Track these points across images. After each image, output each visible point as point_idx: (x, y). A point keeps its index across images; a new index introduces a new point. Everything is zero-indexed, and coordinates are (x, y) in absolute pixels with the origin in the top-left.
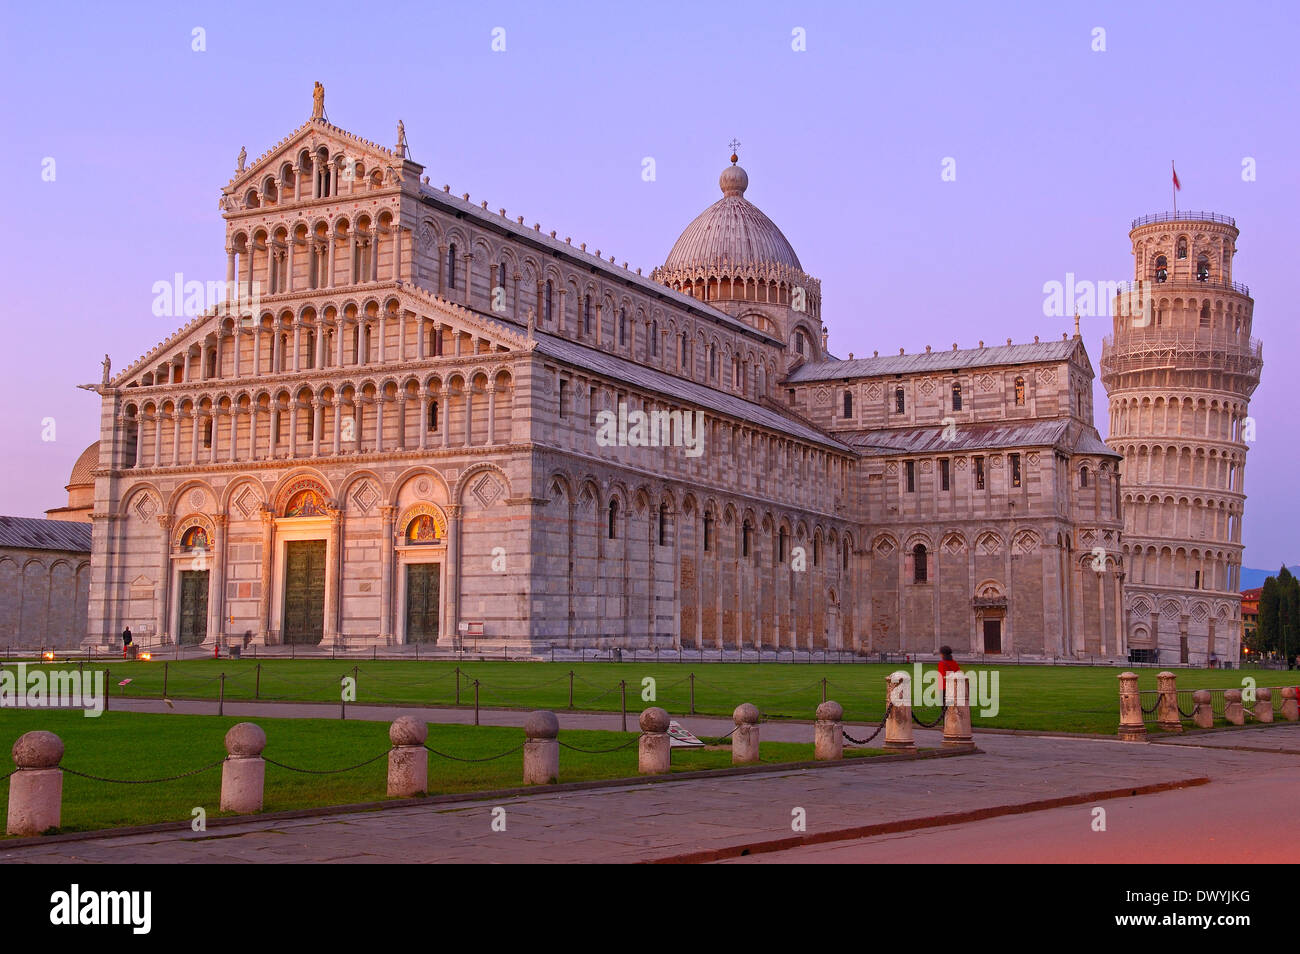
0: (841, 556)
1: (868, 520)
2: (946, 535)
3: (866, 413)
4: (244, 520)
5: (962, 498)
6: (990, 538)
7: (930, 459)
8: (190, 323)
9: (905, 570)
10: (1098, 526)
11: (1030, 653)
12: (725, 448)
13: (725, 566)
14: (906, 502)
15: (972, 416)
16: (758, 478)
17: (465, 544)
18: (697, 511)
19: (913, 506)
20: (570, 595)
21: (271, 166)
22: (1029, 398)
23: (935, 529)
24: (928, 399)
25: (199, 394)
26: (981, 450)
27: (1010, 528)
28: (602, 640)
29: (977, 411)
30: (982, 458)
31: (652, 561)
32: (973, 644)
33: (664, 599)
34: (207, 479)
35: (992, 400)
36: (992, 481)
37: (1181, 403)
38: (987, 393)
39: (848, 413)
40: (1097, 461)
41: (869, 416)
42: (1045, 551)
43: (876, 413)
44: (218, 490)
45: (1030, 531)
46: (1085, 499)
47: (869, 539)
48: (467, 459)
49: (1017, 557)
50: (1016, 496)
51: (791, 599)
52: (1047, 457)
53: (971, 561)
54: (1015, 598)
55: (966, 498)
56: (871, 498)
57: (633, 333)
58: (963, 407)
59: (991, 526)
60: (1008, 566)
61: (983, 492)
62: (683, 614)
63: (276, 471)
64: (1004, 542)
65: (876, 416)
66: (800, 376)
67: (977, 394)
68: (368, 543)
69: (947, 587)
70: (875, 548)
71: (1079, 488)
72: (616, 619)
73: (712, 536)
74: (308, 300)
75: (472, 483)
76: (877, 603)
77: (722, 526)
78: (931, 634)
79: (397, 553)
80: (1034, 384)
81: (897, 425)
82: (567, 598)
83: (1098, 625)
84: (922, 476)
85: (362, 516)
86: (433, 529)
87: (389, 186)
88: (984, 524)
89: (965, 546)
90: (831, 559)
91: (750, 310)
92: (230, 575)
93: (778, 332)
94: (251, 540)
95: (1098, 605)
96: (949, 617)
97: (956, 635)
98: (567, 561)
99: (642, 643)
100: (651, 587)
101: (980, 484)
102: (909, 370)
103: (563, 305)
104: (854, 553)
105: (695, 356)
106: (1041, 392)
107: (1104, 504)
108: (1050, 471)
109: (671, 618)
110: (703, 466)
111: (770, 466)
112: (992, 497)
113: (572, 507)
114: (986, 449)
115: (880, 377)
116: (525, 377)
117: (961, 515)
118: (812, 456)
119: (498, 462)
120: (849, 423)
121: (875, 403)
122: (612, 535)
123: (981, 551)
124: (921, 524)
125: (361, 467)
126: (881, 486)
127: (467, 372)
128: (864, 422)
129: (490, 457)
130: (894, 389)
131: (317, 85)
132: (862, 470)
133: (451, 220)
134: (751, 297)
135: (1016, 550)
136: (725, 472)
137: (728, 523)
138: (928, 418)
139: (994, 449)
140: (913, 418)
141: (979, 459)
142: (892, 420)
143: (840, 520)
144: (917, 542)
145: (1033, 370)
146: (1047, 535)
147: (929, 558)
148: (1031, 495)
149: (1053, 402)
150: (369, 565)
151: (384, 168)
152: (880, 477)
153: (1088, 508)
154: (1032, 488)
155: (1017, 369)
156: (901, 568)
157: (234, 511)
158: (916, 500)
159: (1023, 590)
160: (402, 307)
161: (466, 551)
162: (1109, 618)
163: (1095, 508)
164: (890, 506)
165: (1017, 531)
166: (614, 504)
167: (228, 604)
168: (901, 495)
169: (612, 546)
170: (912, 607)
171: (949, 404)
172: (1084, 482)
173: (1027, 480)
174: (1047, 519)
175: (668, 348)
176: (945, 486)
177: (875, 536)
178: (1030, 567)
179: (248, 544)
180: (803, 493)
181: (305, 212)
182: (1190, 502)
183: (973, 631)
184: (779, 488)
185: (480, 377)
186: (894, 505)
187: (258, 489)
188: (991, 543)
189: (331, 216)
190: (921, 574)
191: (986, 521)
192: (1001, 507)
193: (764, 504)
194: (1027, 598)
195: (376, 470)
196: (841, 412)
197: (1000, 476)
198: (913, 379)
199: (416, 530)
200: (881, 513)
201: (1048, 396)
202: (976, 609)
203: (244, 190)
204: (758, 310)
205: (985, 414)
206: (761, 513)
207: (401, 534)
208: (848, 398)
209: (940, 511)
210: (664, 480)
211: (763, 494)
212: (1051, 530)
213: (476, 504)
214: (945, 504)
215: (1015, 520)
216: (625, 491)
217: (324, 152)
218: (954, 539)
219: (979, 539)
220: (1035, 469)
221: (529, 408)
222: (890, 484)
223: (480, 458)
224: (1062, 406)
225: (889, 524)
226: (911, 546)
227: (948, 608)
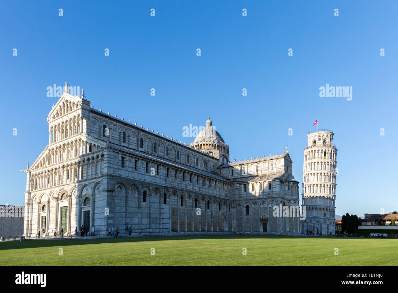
0: (228, 208)
1: (235, 199)
2: (253, 202)
3: (236, 174)
5: (257, 193)
7: (249, 184)
9: (244, 211)
10: (292, 199)
11: (274, 232)
12: (188, 179)
13: (188, 210)
14: (244, 195)
15: (261, 173)
16: (200, 188)
18: (178, 195)
19: (246, 195)
20: (126, 218)
21: (57, 107)
22: (275, 168)
23: (251, 201)
24: (251, 170)
26: (261, 181)
27: (268, 200)
28: (140, 231)
30: (261, 183)
31: (160, 208)
32: (260, 229)
33: (165, 219)
35: (266, 169)
36: (264, 188)
38: (264, 167)
39: (233, 175)
43: (239, 174)
45: (273, 201)
46: (289, 193)
48: (95, 180)
49: (270, 207)
50: (270, 192)
51: (211, 219)
52: (277, 182)
53: (259, 209)
54: (270, 218)
56: (236, 194)
57: (171, 153)
58: (258, 171)
59: (264, 200)
60: (268, 210)
62: (172, 223)
63: (58, 188)
64: (267, 204)
66: (222, 166)
67: (262, 168)
68: (76, 206)
69: (254, 215)
70: (237, 206)
71: (287, 190)
72: (146, 224)
73: (184, 202)
75: (97, 187)
76: (238, 219)
77: (187, 199)
78: (250, 227)
79: (82, 208)
80: (276, 164)
81: (243, 177)
82: (125, 219)
83: (293, 225)
84: (247, 188)
85: (75, 199)
86: (89, 201)
87: (79, 107)
89: (258, 205)
90: (225, 209)
91: (210, 151)
93: (217, 156)
95: (293, 220)
96: (255, 223)
97: (255, 228)
98: (125, 208)
99: (157, 231)
100: (160, 215)
101: (261, 189)
102: (246, 163)
103: (146, 144)
104: (232, 207)
105: (191, 160)
106: (277, 166)
107: (294, 194)
108: (278, 185)
109: (168, 224)
110: (180, 184)
111: (204, 184)
112: (264, 192)
113: (126, 193)
114: (263, 180)
115: (239, 165)
116: (106, 155)
118: (218, 183)
119: (101, 180)
120: (233, 177)
121: (238, 171)
122: (144, 201)
123: (262, 206)
124: (247, 200)
125: (74, 185)
126: (238, 191)
127: (95, 156)
128: (236, 176)
130: (242, 168)
132: (234, 187)
133: (103, 118)
134: (210, 148)
136: (188, 186)
137: (189, 199)
138: (251, 174)
140: (247, 174)
142: (242, 175)
143: (227, 199)
144: (247, 205)
145: (275, 161)
146: (278, 201)
147: (250, 208)
148: (274, 191)
150: (76, 212)
151: (78, 102)
152: (238, 189)
153: (290, 195)
154: (274, 190)
155: (271, 161)
156: (243, 211)
160: (82, 140)
161: (96, 206)
162: (296, 223)
163: (291, 195)
164: (240, 196)
165: (270, 201)
166: (145, 193)
168: (243, 193)
169: (144, 204)
170: (246, 221)
171: (255, 171)
172: (289, 189)
173: (273, 188)
174: (278, 197)
175: (182, 158)
176: (253, 190)
177: (237, 203)
180: (215, 192)
181: (63, 118)
183: (260, 226)
184: (207, 190)
187: (55, 193)
188: (264, 204)
189: (68, 118)
190: (248, 213)
191: (263, 198)
192: (266, 195)
193: (201, 194)
195: (77, 186)
196: (231, 174)
197: (266, 187)
198: (247, 165)
199: (86, 202)
200: (238, 197)
201: (279, 167)
202: (261, 221)
204: (212, 151)
205: (263, 173)
206: (200, 197)
207: (82, 203)
208: (232, 170)
209: (252, 196)
210: (165, 187)
211: (201, 192)
213: (98, 193)
215: (270, 198)
216: (149, 189)
217: (67, 101)
218: (255, 203)
219: (261, 203)
220: (275, 185)
221: (107, 164)
222: (240, 190)
223: (97, 180)
224: (282, 169)
225: (240, 200)
226: (245, 205)
227: (254, 221)
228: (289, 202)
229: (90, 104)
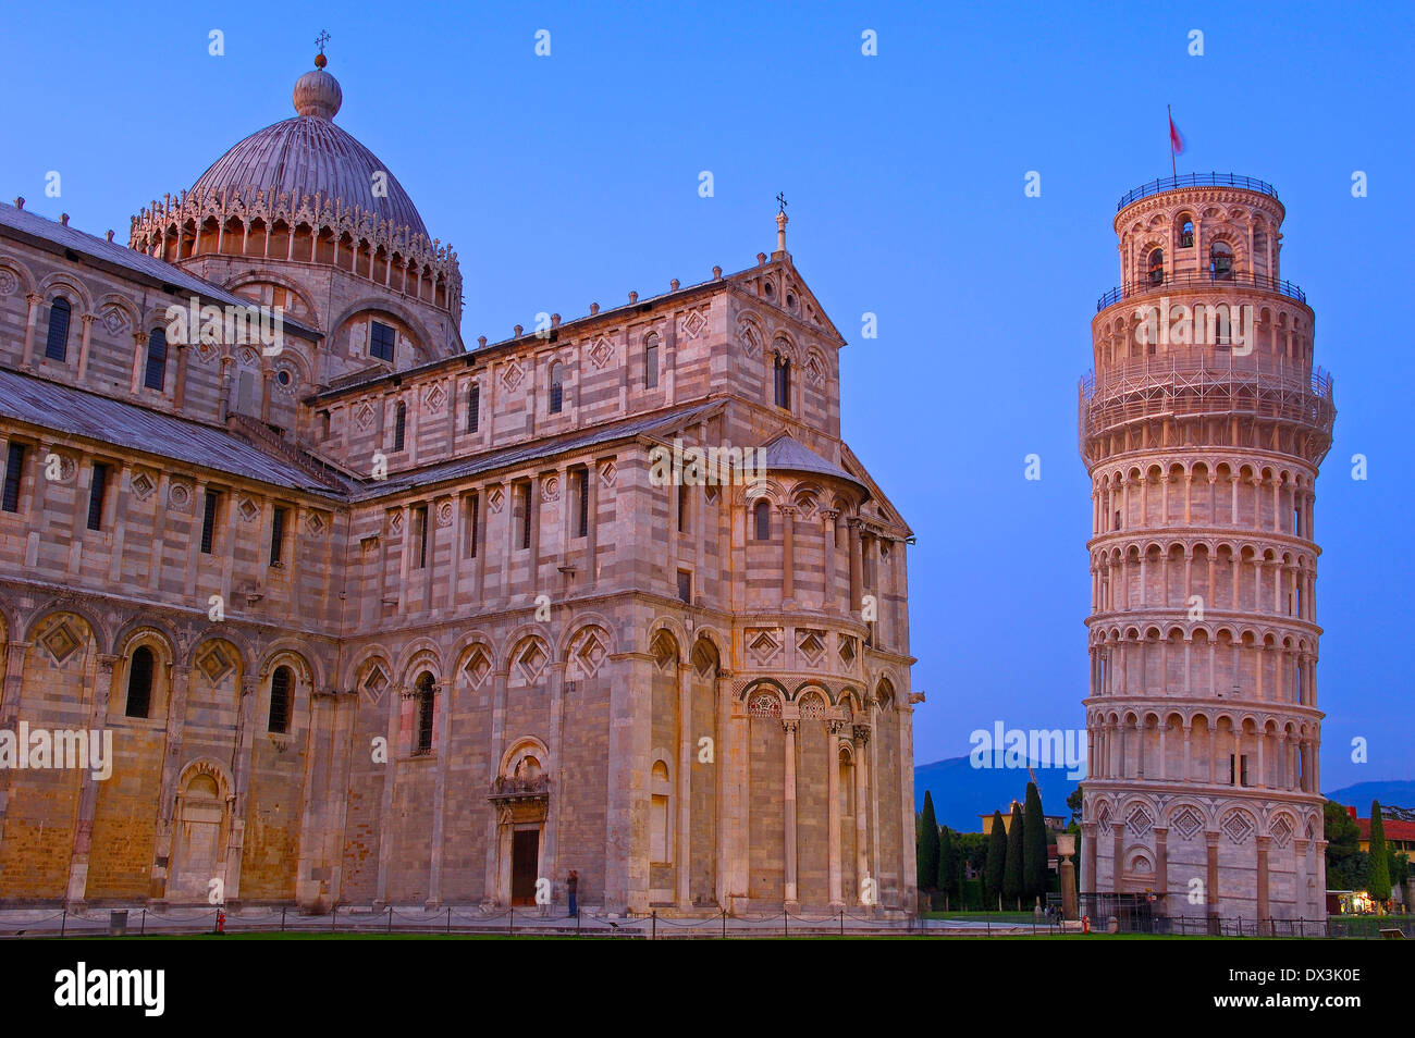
0: (263, 698)
2: (465, 650)
3: (424, 438)
5: (491, 569)
7: (452, 495)
9: (401, 727)
10: (785, 619)
14: (410, 588)
15: (575, 420)
19: (421, 594)
22: (664, 371)
23: (447, 638)
24: (510, 397)
26: (526, 467)
27: (562, 624)
30: (525, 481)
32: (490, 882)
35: (607, 384)
36: (542, 528)
38: (601, 371)
39: (399, 442)
40: (790, 484)
41: (427, 443)
43: (438, 435)
45: (596, 627)
46: (761, 566)
47: (351, 669)
49: (573, 686)
50: (580, 552)
52: (628, 463)
53: (498, 700)
54: (565, 776)
55: (501, 568)
56: (363, 586)
58: (564, 405)
59: (533, 622)
60: (556, 705)
61: (529, 552)
64: (554, 655)
65: (436, 440)
67: (586, 376)
69: (460, 760)
70: (362, 686)
71: (748, 543)
76: (355, 800)
78: (427, 864)
80: (673, 342)
81: (465, 452)
83: (782, 836)
84: (438, 533)
88: (522, 619)
89: (492, 669)
90: (213, 706)
91: (253, 273)
95: (783, 792)
96: (459, 823)
97: (466, 864)
101: (525, 538)
104: (315, 697)
106: (685, 355)
107: (802, 576)
108: (631, 494)
112: (540, 561)
114: (535, 463)
117: (490, 605)
120: (398, 460)
121: (437, 417)
123: (517, 677)
124: (429, 631)
126: (378, 559)
130: (464, 389)
132: (349, 531)
135: (574, 673)
138: (511, 433)
140: (488, 436)
141: (524, 485)
142: (463, 445)
144: (422, 669)
145: (670, 315)
146: (621, 631)
147: (438, 698)
148: (603, 549)
149: (702, 371)
152: (377, 542)
154: (605, 534)
155: (646, 318)
156: (394, 723)
158: (426, 583)
159: (579, 760)
162: (810, 822)
163: (780, 583)
164: (386, 599)
165: (575, 629)
168: (405, 575)
170: (404, 804)
171: (544, 402)
172: (764, 531)
173: (598, 519)
174: (623, 597)
176: (471, 547)
177: (360, 662)
178: (594, 707)
183: (491, 854)
186: (393, 596)
188: (535, 660)
190: (424, 737)
191: (526, 613)
192: (552, 580)
194: (585, 776)
196: (389, 441)
197: (555, 516)
198: (492, 363)
200: (375, 613)
201: (696, 361)
202: (501, 803)
204: (269, 273)
209: (458, 599)
212: (627, 620)
214: (468, 585)
215: (574, 605)
218: (477, 658)
219: (515, 651)
222: (391, 556)
224: (715, 376)
225: (382, 636)
226: (412, 680)
227: (460, 808)
228: (756, 646)
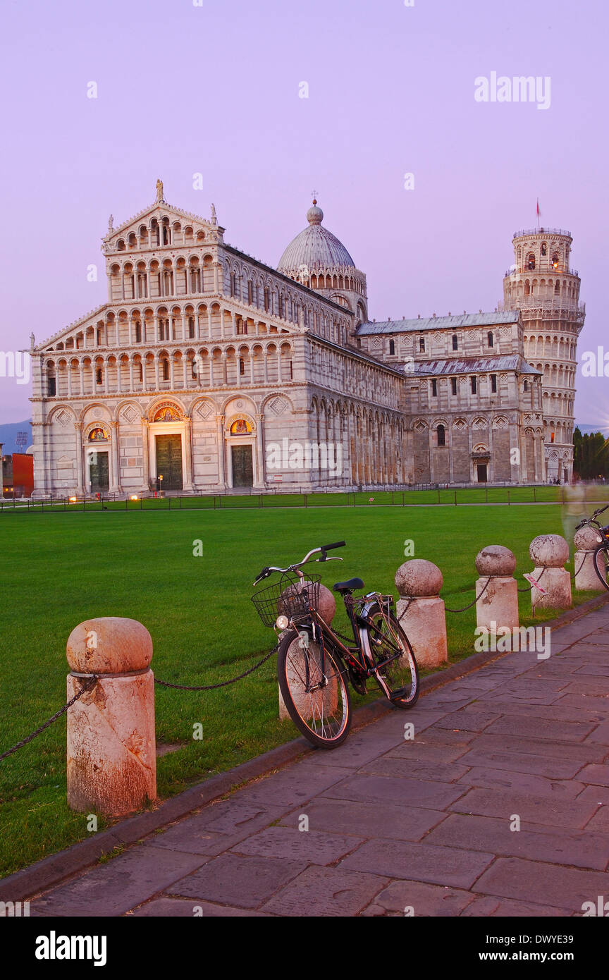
0: (400, 433)
1: (410, 412)
2: (455, 420)
3: (403, 352)
4: (129, 424)
5: (463, 399)
6: (480, 420)
7: (446, 378)
8: (86, 315)
9: (433, 439)
10: (533, 412)
11: (504, 481)
13: (364, 441)
14: (432, 402)
15: (464, 353)
16: (373, 393)
17: (266, 435)
18: (355, 412)
19: (437, 404)
21: (132, 227)
22: (496, 343)
23: (449, 417)
24: (438, 344)
25: (95, 355)
26: (474, 373)
27: (491, 415)
28: (329, 482)
29: (467, 350)
30: (475, 377)
31: (341, 440)
32: (472, 477)
33: (346, 460)
34: (103, 402)
35: (475, 344)
36: (481, 390)
37: (544, 339)
38: (473, 340)
39: (392, 352)
40: (532, 377)
42: (511, 427)
43: (409, 352)
44: (112, 408)
45: (503, 416)
46: (526, 398)
47: (412, 423)
48: (267, 390)
49: (496, 430)
50: (495, 397)
51: (385, 457)
52: (511, 376)
53: (470, 433)
54: (495, 452)
55: (467, 399)
56: (412, 400)
58: (458, 348)
59: (481, 414)
60: (491, 436)
61: (475, 396)
62: (353, 467)
63: (149, 397)
64: (488, 422)
65: (409, 354)
66: (363, 331)
67: (467, 341)
68: (208, 435)
69: (457, 448)
70: (415, 428)
71: (524, 392)
73: (360, 425)
74: (162, 303)
75: (269, 402)
76: (417, 457)
77: (362, 420)
78: (449, 474)
79: (225, 440)
80: (498, 335)
81: (421, 359)
83: (534, 465)
84: (441, 387)
85: (203, 421)
86: (246, 427)
87: (208, 240)
88: (477, 413)
89: (466, 425)
90: (397, 435)
91: (335, 294)
92: (122, 454)
93: (350, 306)
94: (134, 435)
95: (534, 454)
96: (459, 464)
97: (461, 473)
99: (340, 483)
100: (343, 454)
101: (474, 391)
102: (427, 328)
104: (404, 431)
106: (502, 340)
107: (535, 400)
108: (514, 384)
109: (348, 469)
110: (356, 388)
111: (376, 385)
112: (481, 398)
113: (318, 414)
114: (478, 372)
115: (411, 332)
116: (300, 346)
117: (464, 409)
119: (285, 391)
120: (392, 358)
121: (408, 346)
122: (330, 427)
123: (475, 428)
124: (441, 414)
125: (201, 395)
126: (418, 393)
127: (264, 344)
128: (402, 357)
129: (280, 389)
130: (419, 339)
131: (159, 181)
132: (408, 384)
134: (335, 286)
135: (494, 427)
136: (363, 391)
137: (364, 418)
138: (439, 355)
139: (482, 372)
140: (430, 355)
141: (473, 378)
142: (418, 356)
143: (399, 413)
144: (439, 424)
145: (498, 328)
146: (512, 418)
147: (446, 432)
148: (502, 397)
149: (509, 345)
150: (208, 447)
151: (206, 231)
152: (417, 388)
153: (528, 403)
154: (503, 393)
155: (489, 327)
156: (430, 438)
157: (121, 419)
158: (438, 401)
159: (499, 448)
160: (222, 308)
161: (267, 438)
162: (538, 461)
163: (532, 402)
164: (423, 404)
165: (496, 417)
166: (330, 411)
167: (122, 470)
168: (429, 398)
169: (330, 433)
170: (437, 458)
171: (451, 347)
172: (526, 389)
173: (501, 389)
174: (512, 410)
176: (454, 392)
177: (415, 421)
178: (502, 436)
179: (132, 437)
180: (388, 400)
181: (157, 254)
182: (549, 395)
183: (471, 471)
184: (380, 397)
185: (272, 347)
186: (426, 404)
187: (137, 407)
188: (480, 423)
189: (174, 256)
190: (441, 441)
191: (478, 411)
192: (486, 403)
193: (376, 407)
194: (500, 452)
195: (211, 396)
196: (388, 351)
197: (485, 387)
198: (430, 333)
199: (235, 428)
200: (418, 408)
201: (507, 342)
202: (473, 459)
203: (115, 240)
204: (339, 294)
205: (471, 353)
206: (375, 412)
207: (227, 430)
208: (392, 343)
209: (452, 406)
210: (345, 397)
211: (375, 401)
212: (514, 416)
213: (272, 413)
214: (455, 403)
215: (494, 411)
216: (333, 403)
217: (166, 220)
218: (460, 422)
219: (474, 421)
220: (505, 383)
221: (304, 363)
222: (423, 392)
223: (274, 389)
224: (514, 347)
225: (423, 415)
226: (436, 426)
227: (458, 459)
228: (526, 418)
229: (223, 233)
